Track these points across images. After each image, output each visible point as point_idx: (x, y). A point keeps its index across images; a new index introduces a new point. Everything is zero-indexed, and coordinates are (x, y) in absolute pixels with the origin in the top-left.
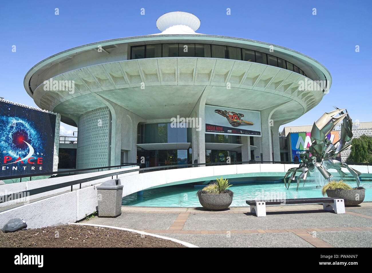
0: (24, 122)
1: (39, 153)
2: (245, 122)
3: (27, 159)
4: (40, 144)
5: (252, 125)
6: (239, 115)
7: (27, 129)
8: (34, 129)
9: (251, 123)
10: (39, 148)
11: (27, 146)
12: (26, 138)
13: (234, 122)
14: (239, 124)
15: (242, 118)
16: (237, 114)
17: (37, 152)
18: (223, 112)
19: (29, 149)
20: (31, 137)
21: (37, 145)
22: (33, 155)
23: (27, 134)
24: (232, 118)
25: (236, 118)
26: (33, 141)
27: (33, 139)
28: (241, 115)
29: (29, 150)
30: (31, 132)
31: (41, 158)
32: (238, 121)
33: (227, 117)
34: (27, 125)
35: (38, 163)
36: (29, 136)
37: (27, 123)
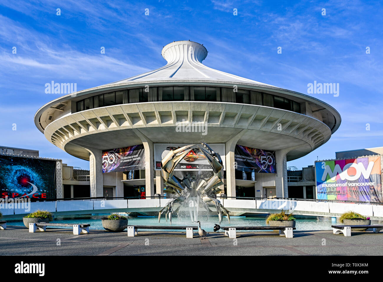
0: (25, 168)
1: (42, 190)
2: (203, 157)
3: (31, 195)
4: (43, 184)
7: (29, 173)
8: (35, 173)
10: (42, 187)
11: (31, 185)
12: (29, 180)
17: (40, 190)
19: (33, 187)
20: (33, 179)
21: (40, 185)
22: (37, 192)
23: (30, 177)
26: (35, 181)
27: (35, 180)
29: (33, 189)
30: (33, 175)
31: (45, 194)
35: (42, 197)
36: (31, 178)
37: (29, 169)
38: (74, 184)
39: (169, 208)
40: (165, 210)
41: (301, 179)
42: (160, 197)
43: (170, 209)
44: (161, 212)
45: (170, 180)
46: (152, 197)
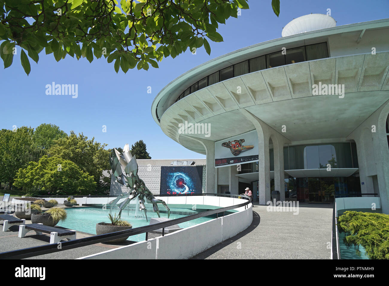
1: (191, 190)
2: (246, 148)
4: (192, 185)
5: (252, 148)
6: (240, 141)
7: (184, 178)
9: (251, 146)
10: (192, 187)
11: (184, 186)
12: (183, 182)
13: (236, 151)
14: (240, 152)
15: (243, 144)
16: (239, 141)
18: (228, 143)
20: (186, 182)
21: (190, 186)
22: (188, 191)
23: (184, 180)
24: (234, 147)
25: (238, 145)
28: (241, 140)
29: (185, 189)
30: (186, 178)
32: (240, 148)
33: (230, 147)
34: (183, 175)
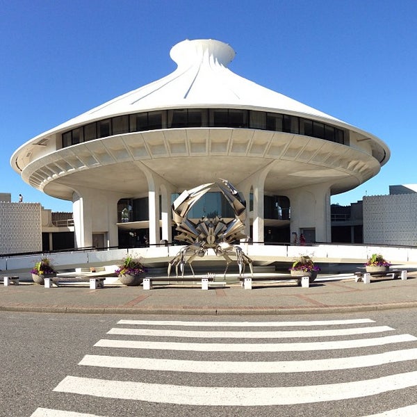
38: (53, 231)
39: (180, 258)
40: (176, 260)
41: (349, 217)
42: (166, 244)
43: (182, 259)
44: (171, 263)
45: (182, 225)
46: (157, 245)
